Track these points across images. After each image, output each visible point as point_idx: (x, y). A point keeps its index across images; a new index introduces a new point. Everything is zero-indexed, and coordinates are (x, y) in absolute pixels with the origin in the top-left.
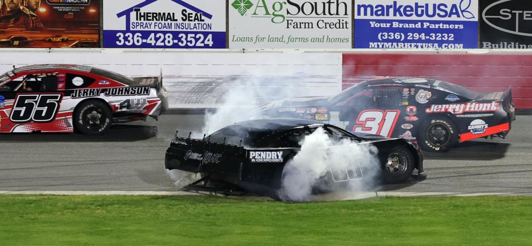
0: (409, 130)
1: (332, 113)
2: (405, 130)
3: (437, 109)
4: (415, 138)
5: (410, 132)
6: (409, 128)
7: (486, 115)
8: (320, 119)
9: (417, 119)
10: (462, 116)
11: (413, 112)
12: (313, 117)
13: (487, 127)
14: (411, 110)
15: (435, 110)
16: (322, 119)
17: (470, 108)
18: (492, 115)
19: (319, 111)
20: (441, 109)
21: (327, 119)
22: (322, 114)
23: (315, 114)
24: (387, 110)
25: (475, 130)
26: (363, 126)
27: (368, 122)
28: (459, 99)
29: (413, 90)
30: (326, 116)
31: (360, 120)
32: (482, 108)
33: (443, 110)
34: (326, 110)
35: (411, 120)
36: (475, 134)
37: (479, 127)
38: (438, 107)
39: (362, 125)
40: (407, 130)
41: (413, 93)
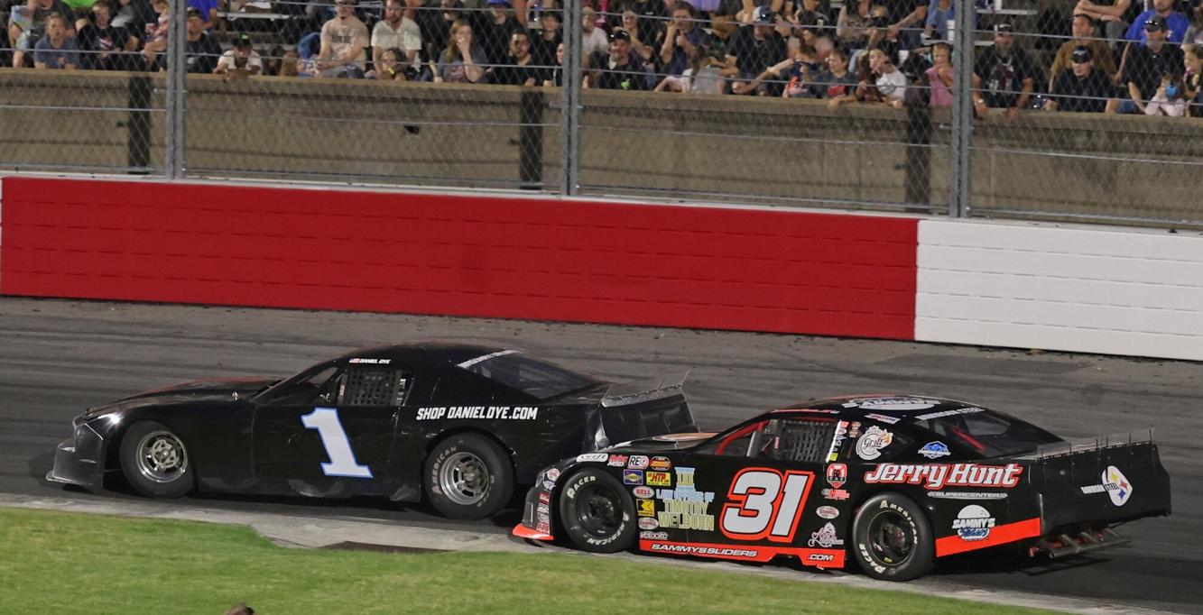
0: (832, 521)
1: (679, 470)
2: (823, 522)
3: (888, 476)
4: (841, 542)
5: (832, 527)
6: (831, 517)
7: (991, 496)
8: (655, 483)
9: (847, 496)
10: (940, 495)
11: (839, 479)
12: (641, 477)
13: (992, 525)
14: (837, 473)
15: (883, 478)
16: (660, 484)
17: (959, 477)
18: (1004, 495)
19: (654, 464)
20: (896, 475)
21: (669, 484)
22: (661, 472)
23: (645, 471)
24: (788, 472)
25: (968, 531)
26: (741, 505)
27: (750, 496)
28: (948, 454)
29: (856, 425)
30: (668, 476)
31: (735, 492)
32: (985, 479)
33: (900, 478)
34: (667, 464)
35: (835, 497)
36: (968, 541)
37: (976, 524)
38: (891, 470)
39: (740, 502)
40: (828, 521)
41: (853, 434)
